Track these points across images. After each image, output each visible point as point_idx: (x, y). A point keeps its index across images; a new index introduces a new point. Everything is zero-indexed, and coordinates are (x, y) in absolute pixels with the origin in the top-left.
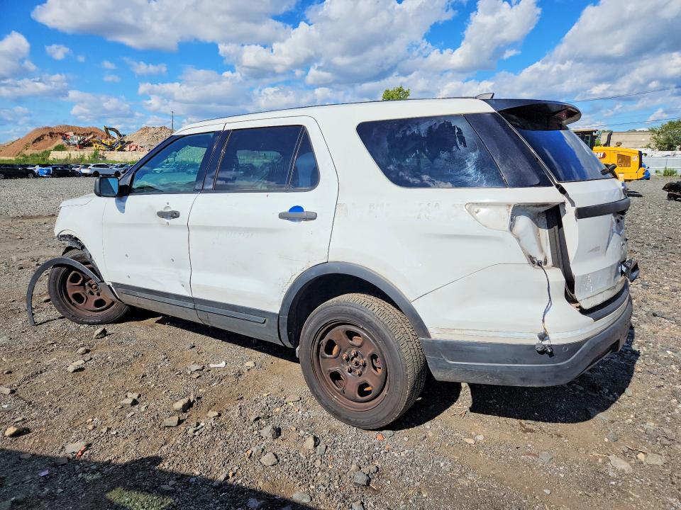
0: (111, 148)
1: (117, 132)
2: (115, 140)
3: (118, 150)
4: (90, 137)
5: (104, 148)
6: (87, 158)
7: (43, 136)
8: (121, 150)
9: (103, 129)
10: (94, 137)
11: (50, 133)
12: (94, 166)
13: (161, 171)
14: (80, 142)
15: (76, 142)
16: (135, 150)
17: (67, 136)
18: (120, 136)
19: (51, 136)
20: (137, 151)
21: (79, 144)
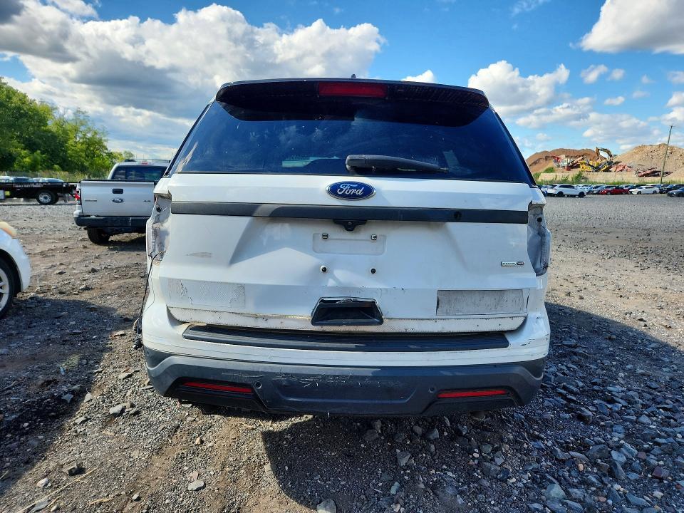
0: (597, 169)
1: (608, 152)
2: (604, 161)
3: (604, 171)
4: (579, 159)
5: (590, 169)
6: (570, 179)
7: (539, 159)
8: (607, 170)
9: (595, 150)
10: (583, 159)
11: (546, 157)
12: (560, 187)
13: (639, 193)
14: (568, 164)
15: (565, 164)
16: (621, 171)
17: (558, 158)
18: (611, 156)
19: (546, 160)
20: (624, 172)
21: (568, 166)
